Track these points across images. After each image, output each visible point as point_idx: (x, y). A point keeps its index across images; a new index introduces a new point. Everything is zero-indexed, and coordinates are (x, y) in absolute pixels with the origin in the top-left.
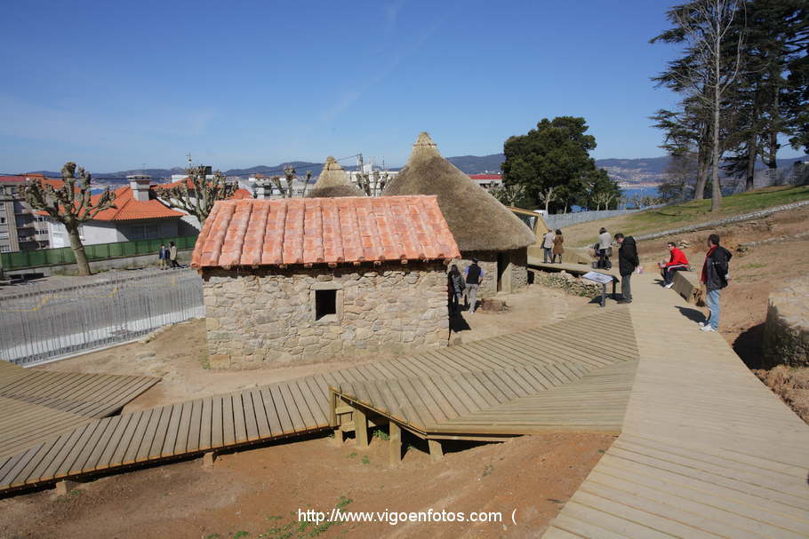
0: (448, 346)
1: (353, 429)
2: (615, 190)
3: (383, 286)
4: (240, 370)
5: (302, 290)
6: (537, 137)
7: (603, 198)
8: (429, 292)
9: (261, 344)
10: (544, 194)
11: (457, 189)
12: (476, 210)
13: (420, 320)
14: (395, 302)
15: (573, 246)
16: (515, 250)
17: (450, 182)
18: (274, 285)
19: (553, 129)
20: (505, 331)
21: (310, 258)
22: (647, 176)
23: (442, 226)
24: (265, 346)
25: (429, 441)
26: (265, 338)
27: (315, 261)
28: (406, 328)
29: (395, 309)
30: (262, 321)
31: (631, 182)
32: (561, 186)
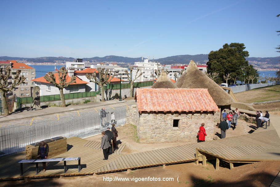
0: (213, 139)
1: (202, 161)
2: (256, 73)
3: (194, 119)
4: (149, 143)
5: (169, 119)
6: (222, 52)
7: (251, 78)
8: (208, 121)
10: (226, 76)
11: (206, 82)
12: (213, 90)
14: (197, 124)
15: (245, 103)
16: (228, 105)
17: (203, 79)
18: (161, 118)
19: (230, 48)
21: (173, 110)
22: (270, 65)
23: (211, 100)
24: (157, 136)
25: (230, 163)
26: (157, 134)
27: (175, 111)
29: (197, 126)
30: (156, 128)
31: (262, 68)
32: (233, 73)
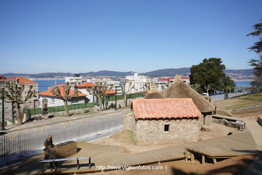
0: (199, 141)
1: (190, 158)
2: (232, 84)
3: (182, 124)
4: (145, 145)
5: (161, 125)
6: (202, 66)
7: (228, 88)
8: (193, 126)
9: (150, 139)
10: (207, 87)
11: (190, 93)
13: (191, 133)
14: (185, 128)
16: (209, 112)
17: (187, 90)
18: (154, 123)
19: (209, 62)
20: (212, 138)
22: (245, 76)
23: (195, 107)
25: (214, 159)
26: (151, 137)
27: (165, 117)
28: (187, 135)
29: (185, 130)
30: (151, 132)
31: (238, 79)
32: (213, 84)
